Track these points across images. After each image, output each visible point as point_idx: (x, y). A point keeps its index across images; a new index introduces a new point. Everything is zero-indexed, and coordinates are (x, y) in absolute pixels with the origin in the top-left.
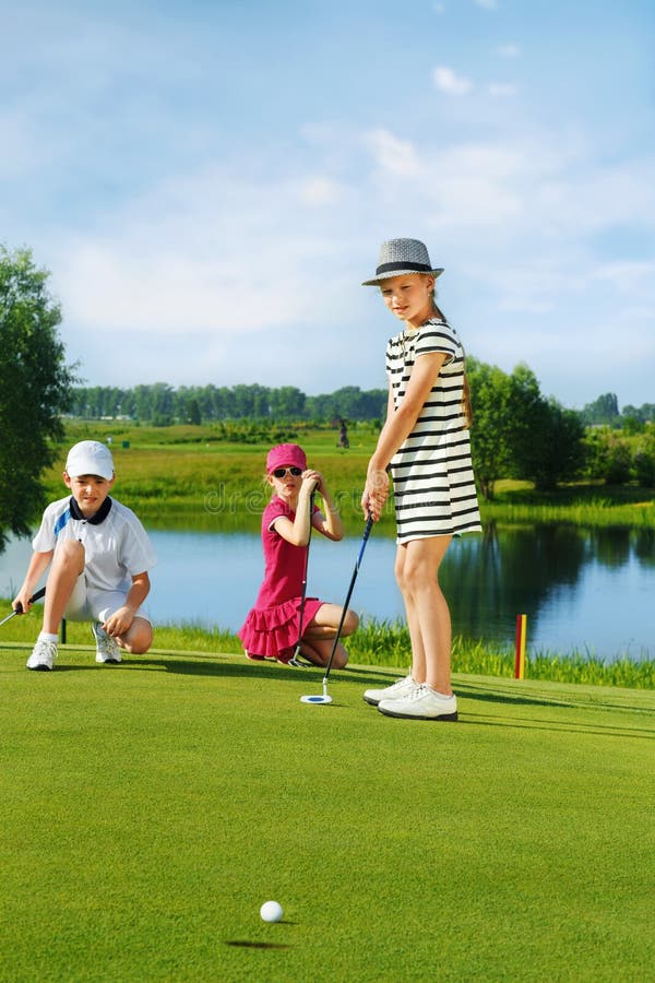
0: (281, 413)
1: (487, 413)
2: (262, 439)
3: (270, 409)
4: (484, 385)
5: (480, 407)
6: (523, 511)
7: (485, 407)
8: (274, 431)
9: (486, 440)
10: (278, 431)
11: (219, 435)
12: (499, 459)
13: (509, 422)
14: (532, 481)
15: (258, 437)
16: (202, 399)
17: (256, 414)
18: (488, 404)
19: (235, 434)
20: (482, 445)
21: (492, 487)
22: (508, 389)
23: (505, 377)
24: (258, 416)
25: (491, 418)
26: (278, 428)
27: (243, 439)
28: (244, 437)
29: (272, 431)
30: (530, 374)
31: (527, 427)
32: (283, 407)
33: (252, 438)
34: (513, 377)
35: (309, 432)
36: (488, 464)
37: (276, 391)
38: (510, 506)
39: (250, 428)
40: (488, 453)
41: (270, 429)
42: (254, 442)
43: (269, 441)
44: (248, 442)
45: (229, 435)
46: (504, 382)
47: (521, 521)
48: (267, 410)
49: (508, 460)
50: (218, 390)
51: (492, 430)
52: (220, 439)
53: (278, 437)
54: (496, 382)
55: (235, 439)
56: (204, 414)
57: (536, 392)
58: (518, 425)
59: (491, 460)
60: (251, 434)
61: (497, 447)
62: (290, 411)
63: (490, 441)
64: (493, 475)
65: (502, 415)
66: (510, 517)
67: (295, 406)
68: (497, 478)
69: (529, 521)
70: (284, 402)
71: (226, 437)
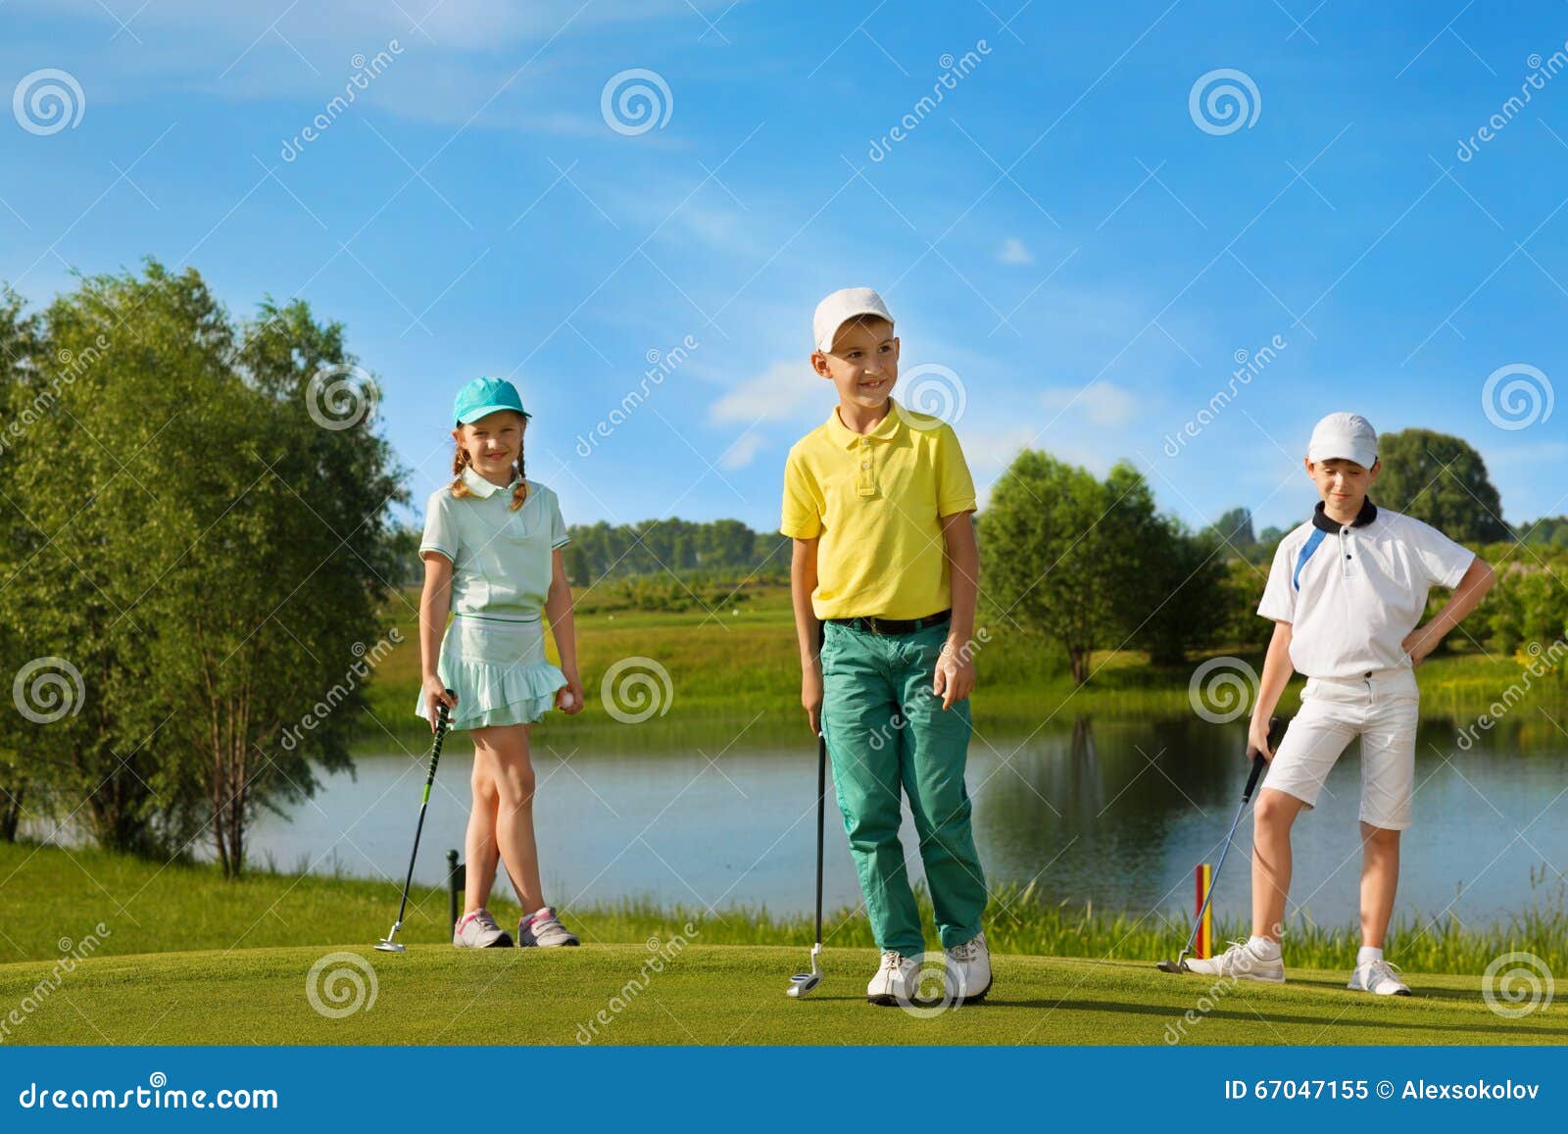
0: (717, 562)
1: (1069, 546)
2: (695, 603)
3: (699, 557)
4: (1061, 499)
5: (1058, 535)
6: (1134, 700)
7: (1065, 535)
8: (710, 592)
9: (1070, 588)
10: (716, 592)
11: (623, 602)
12: (1093, 617)
13: (1106, 557)
14: (1146, 651)
15: (688, 602)
16: (589, 547)
17: (677, 566)
18: (1071, 530)
19: (649, 600)
20: (1066, 595)
21: (1087, 663)
22: (1100, 504)
23: (1094, 484)
24: (681, 568)
25: (1075, 551)
26: (718, 586)
27: (664, 606)
28: (664, 603)
29: (706, 592)
30: (1137, 478)
31: (1136, 563)
32: (720, 552)
33: (678, 603)
34: (1109, 485)
35: (765, 589)
36: (1079, 624)
37: (708, 528)
38: (1113, 693)
39: (670, 588)
40: (1077, 608)
41: (702, 588)
42: (682, 610)
43: (705, 608)
44: (672, 610)
45: (640, 601)
46: (1092, 495)
47: (1131, 716)
48: (695, 559)
49: (1107, 619)
50: (615, 531)
51: (1079, 571)
52: (625, 608)
53: (719, 599)
54: (1078, 494)
55: (650, 605)
56: (593, 570)
57: (1147, 507)
58: (1120, 560)
59: (1083, 619)
60: (676, 598)
61: (1088, 597)
62: (731, 559)
63: (1078, 589)
64: (1086, 643)
65: (1093, 547)
66: (1114, 712)
67: (738, 549)
68: (1093, 648)
69: (1146, 715)
70: (721, 544)
71: (635, 603)
